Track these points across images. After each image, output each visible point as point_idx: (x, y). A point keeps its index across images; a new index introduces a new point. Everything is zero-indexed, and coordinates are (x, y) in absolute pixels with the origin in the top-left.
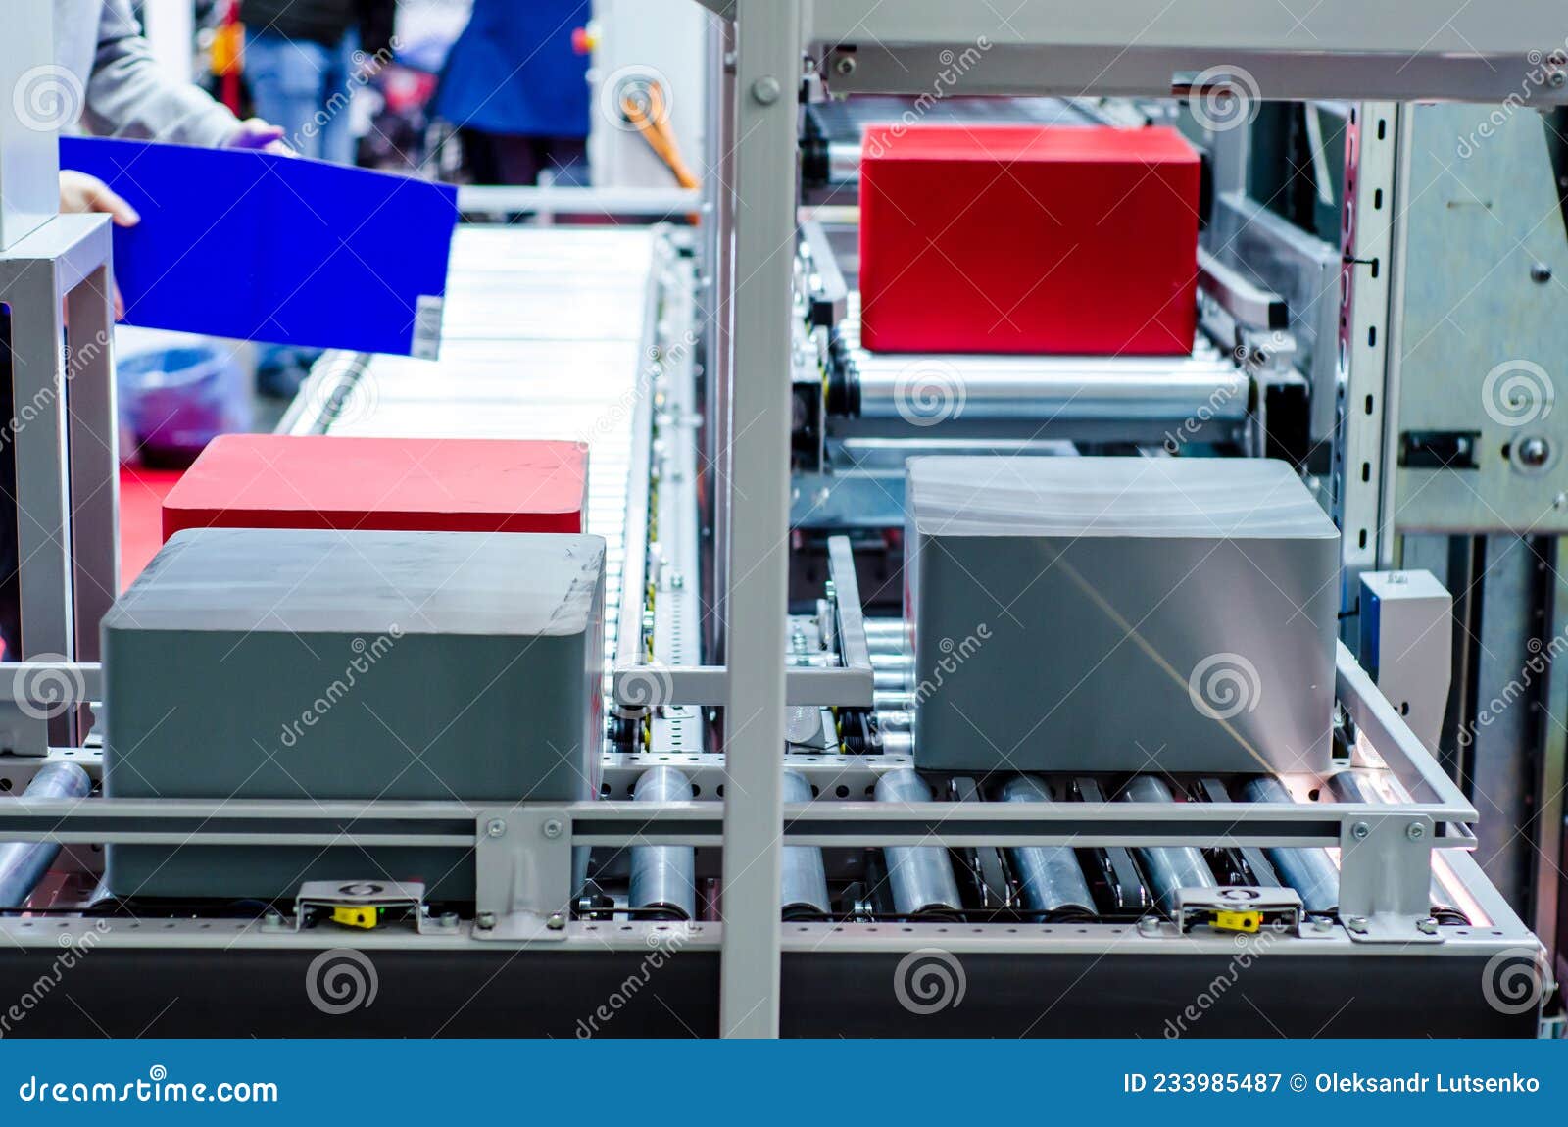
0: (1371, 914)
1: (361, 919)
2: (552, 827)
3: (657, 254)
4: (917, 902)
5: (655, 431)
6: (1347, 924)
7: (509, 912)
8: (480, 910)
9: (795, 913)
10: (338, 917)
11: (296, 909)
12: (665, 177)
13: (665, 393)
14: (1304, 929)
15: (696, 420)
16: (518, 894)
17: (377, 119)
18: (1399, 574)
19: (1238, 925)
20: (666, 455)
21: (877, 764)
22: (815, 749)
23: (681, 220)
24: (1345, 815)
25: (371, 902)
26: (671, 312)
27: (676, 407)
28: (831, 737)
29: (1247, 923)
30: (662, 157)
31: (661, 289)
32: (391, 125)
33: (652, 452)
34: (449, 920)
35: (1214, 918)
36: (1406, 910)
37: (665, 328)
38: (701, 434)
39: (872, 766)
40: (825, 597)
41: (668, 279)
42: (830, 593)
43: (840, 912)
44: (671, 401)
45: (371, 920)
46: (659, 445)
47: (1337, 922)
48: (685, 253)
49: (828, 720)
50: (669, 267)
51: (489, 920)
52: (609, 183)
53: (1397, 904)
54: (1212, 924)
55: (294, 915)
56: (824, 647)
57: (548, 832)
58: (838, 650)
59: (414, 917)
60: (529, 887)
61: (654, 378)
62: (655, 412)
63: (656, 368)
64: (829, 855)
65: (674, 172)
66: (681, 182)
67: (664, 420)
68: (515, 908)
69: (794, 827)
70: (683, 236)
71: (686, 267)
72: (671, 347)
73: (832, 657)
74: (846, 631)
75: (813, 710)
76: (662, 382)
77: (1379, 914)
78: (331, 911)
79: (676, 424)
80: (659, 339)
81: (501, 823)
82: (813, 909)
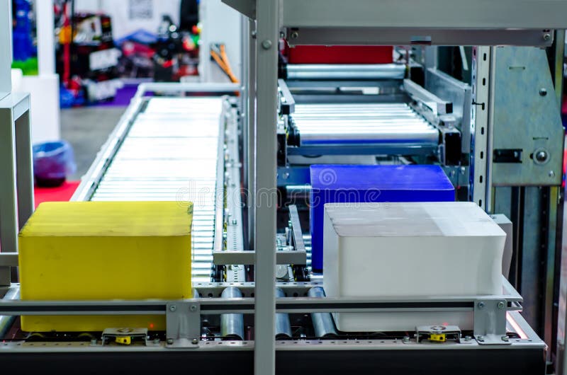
0: (485, 335)
1: (125, 341)
2: (193, 307)
3: (224, 106)
4: (323, 333)
5: (225, 169)
6: (477, 338)
7: (178, 338)
8: (168, 337)
9: (281, 337)
10: (117, 341)
11: (102, 338)
12: (226, 79)
13: (228, 155)
14: (462, 340)
15: (240, 165)
16: (181, 331)
17: (120, 59)
18: (493, 215)
19: (438, 339)
20: (230, 177)
21: (308, 285)
22: (285, 280)
23: (233, 94)
24: (476, 299)
25: (129, 335)
26: (229, 126)
27: (232, 160)
28: (291, 276)
29: (441, 338)
30: (225, 72)
31: (226, 119)
32: (125, 62)
33: (224, 177)
34: (157, 341)
35: (430, 337)
36: (498, 333)
37: (228, 132)
38: (241, 170)
39: (307, 286)
40: (288, 226)
41: (228, 115)
42: (290, 225)
43: (295, 337)
44: (230, 158)
45: (129, 341)
46: (227, 174)
47: (473, 338)
48: (234, 106)
49: (290, 270)
50: (229, 111)
51: (171, 341)
52: (206, 81)
53: (494, 331)
54: (429, 339)
55: (101, 340)
56: (288, 244)
57: (192, 310)
58: (293, 245)
59: (144, 340)
60: (185, 330)
61: (225, 150)
62: (225, 162)
63: (225, 146)
64: (290, 315)
65: (229, 77)
66: (232, 81)
67: (228, 165)
68: (180, 336)
69: (279, 306)
70: (233, 100)
71: (234, 111)
72: (230, 139)
73: (291, 247)
74: (296, 238)
75: (284, 266)
76: (227, 151)
77: (488, 335)
78: (114, 339)
79: (232, 166)
80: (225, 137)
81: (175, 306)
82: (287, 336)
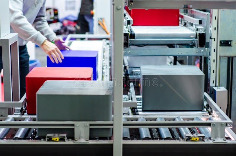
0: (216, 138)
1: (56, 139)
2: (86, 125)
3: (104, 44)
4: (144, 136)
5: (103, 69)
6: (212, 139)
7: (80, 138)
8: (75, 138)
9: (124, 138)
10: (53, 139)
11: (46, 138)
12: (105, 33)
13: (105, 63)
14: (205, 140)
15: (110, 67)
16: (81, 136)
18: (219, 87)
20: (105, 72)
21: (138, 117)
22: (128, 114)
23: (107, 39)
24: (211, 122)
25: (58, 137)
26: (106, 52)
27: (106, 65)
28: (130, 113)
29: (196, 139)
30: (105, 30)
31: (104, 49)
33: (103, 72)
34: (70, 140)
35: (191, 138)
36: (221, 137)
37: (105, 54)
38: (110, 70)
39: (137, 117)
40: (129, 92)
42: (130, 91)
43: (132, 138)
45: (58, 140)
47: (210, 139)
48: (108, 44)
49: (130, 110)
50: (106, 46)
51: (76, 140)
52: (96, 34)
53: (220, 136)
54: (191, 140)
56: (129, 99)
57: (86, 126)
58: (131, 99)
59: (65, 139)
60: (83, 135)
61: (103, 61)
62: (103, 66)
63: (103, 59)
64: (130, 129)
65: (106, 32)
68: (81, 138)
69: (124, 125)
70: (108, 42)
71: (108, 46)
72: (106, 57)
74: (133, 96)
75: (127, 108)
77: (217, 138)
78: (51, 138)
79: (106, 68)
80: (104, 56)
81: (78, 124)
82: (128, 138)
